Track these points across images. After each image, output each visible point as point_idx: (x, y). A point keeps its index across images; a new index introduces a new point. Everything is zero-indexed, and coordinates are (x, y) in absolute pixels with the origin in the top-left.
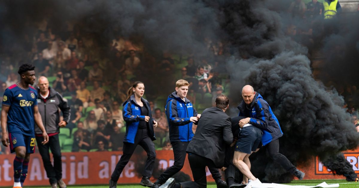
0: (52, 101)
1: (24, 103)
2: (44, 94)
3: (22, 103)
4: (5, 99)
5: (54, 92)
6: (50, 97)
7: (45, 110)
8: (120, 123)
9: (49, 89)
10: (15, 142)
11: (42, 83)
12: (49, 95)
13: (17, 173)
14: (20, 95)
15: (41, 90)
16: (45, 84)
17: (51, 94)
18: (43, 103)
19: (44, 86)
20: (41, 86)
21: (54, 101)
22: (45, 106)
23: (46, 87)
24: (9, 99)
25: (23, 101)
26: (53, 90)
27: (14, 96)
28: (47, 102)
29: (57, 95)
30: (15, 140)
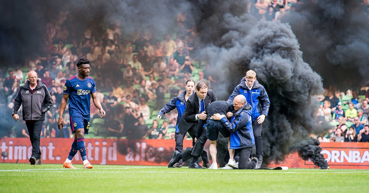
0: (38, 92)
1: (81, 92)
2: (33, 85)
3: (79, 92)
4: (65, 89)
5: (41, 84)
6: (37, 89)
7: (32, 100)
8: (146, 116)
9: (38, 81)
10: (75, 125)
11: (33, 76)
12: (36, 87)
13: (82, 151)
14: (78, 86)
15: (31, 82)
16: (35, 77)
17: (38, 86)
18: (31, 94)
19: (34, 78)
20: (32, 79)
21: (40, 92)
22: (32, 96)
23: (36, 79)
24: (68, 89)
25: (80, 90)
26: (40, 83)
27: (72, 86)
28: (34, 93)
29: (43, 87)
30: (76, 123)
